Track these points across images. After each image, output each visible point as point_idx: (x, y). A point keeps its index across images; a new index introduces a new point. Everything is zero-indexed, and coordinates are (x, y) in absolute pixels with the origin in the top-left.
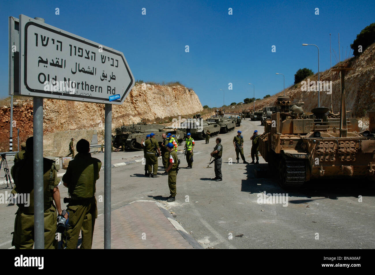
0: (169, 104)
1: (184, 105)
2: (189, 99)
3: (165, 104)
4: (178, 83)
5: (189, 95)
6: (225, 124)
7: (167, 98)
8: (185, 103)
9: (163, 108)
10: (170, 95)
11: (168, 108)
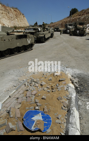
0: (12, 19)
1: (21, 21)
2: (23, 18)
3: (10, 18)
4: (16, 8)
5: (23, 17)
6: (43, 34)
7: (11, 15)
8: (22, 21)
9: (9, 21)
10: (13, 13)
11: (12, 22)
